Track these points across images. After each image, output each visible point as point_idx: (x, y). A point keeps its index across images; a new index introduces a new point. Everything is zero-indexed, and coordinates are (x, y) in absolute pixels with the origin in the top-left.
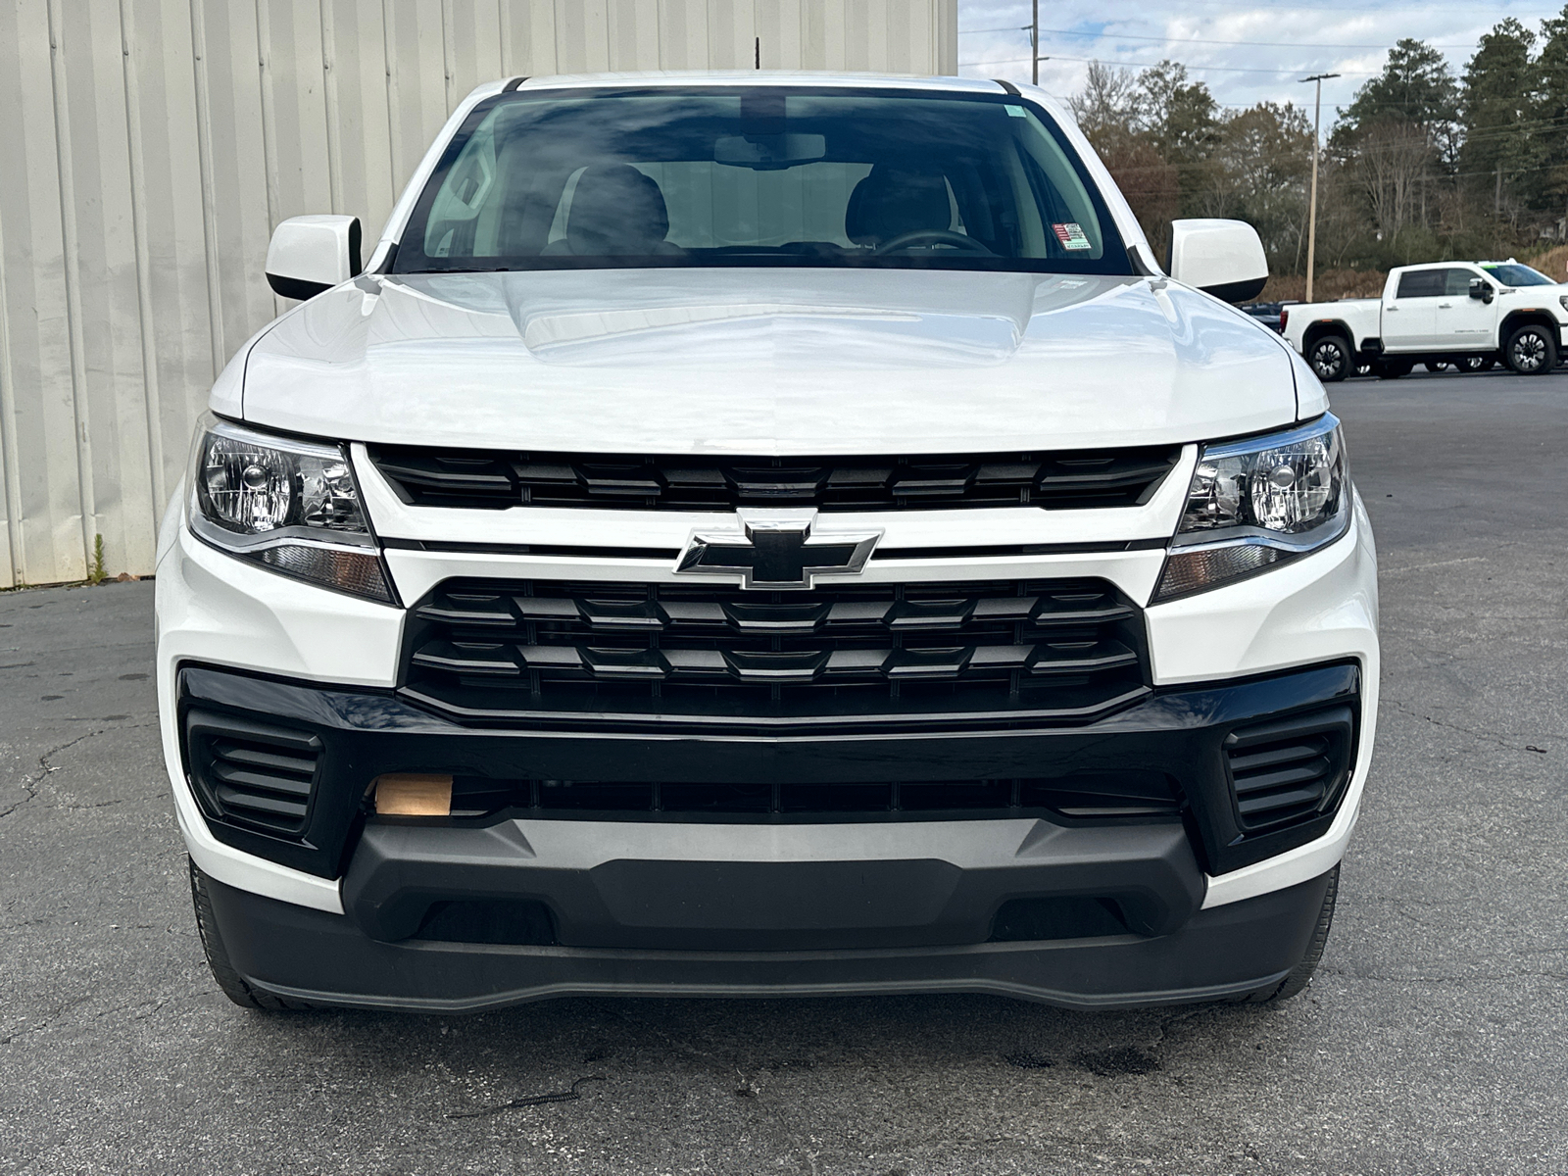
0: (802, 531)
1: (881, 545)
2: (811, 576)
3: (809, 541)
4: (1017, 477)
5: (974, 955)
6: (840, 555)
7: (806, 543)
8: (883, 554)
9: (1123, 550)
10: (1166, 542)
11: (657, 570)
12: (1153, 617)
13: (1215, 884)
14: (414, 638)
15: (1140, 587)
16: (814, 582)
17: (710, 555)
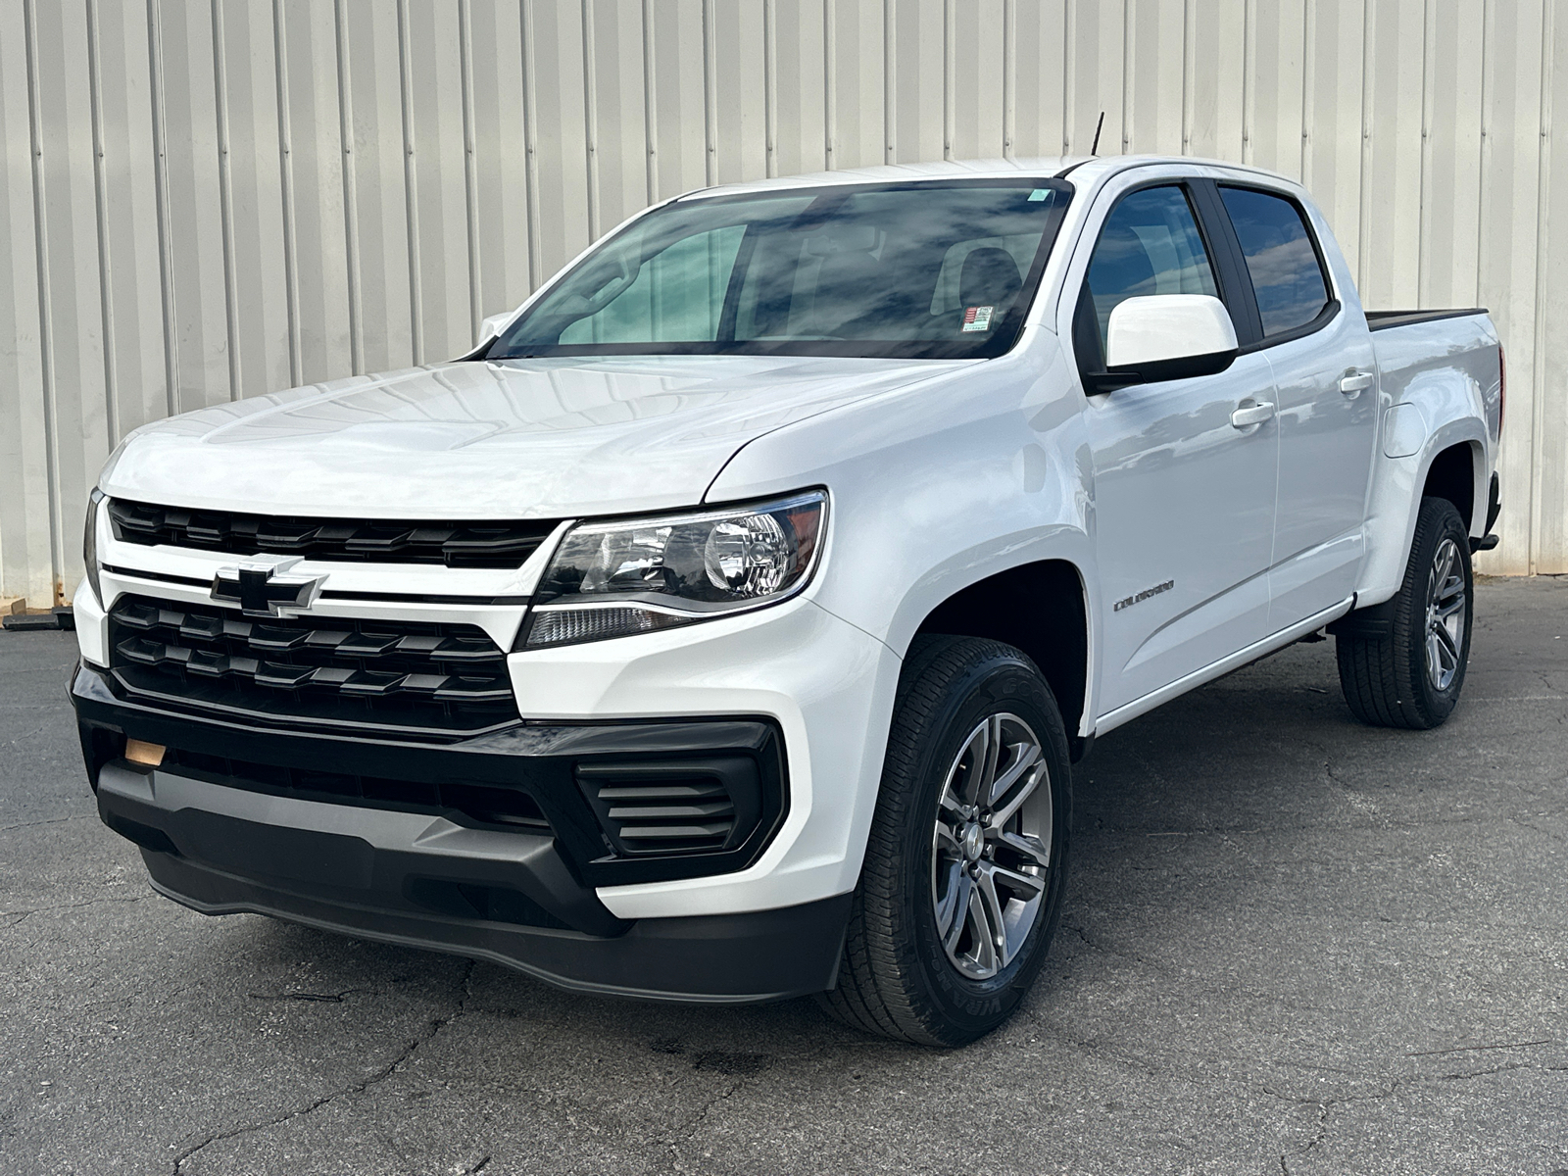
0: (265, 573)
1: (325, 587)
2: (279, 609)
3: (271, 581)
4: (431, 540)
5: (478, 929)
6: (290, 593)
7: (268, 582)
8: (326, 594)
9: (489, 604)
10: (531, 601)
11: (203, 596)
12: (513, 660)
13: (604, 894)
14: (116, 634)
15: (503, 638)
16: (283, 613)
17: (222, 587)
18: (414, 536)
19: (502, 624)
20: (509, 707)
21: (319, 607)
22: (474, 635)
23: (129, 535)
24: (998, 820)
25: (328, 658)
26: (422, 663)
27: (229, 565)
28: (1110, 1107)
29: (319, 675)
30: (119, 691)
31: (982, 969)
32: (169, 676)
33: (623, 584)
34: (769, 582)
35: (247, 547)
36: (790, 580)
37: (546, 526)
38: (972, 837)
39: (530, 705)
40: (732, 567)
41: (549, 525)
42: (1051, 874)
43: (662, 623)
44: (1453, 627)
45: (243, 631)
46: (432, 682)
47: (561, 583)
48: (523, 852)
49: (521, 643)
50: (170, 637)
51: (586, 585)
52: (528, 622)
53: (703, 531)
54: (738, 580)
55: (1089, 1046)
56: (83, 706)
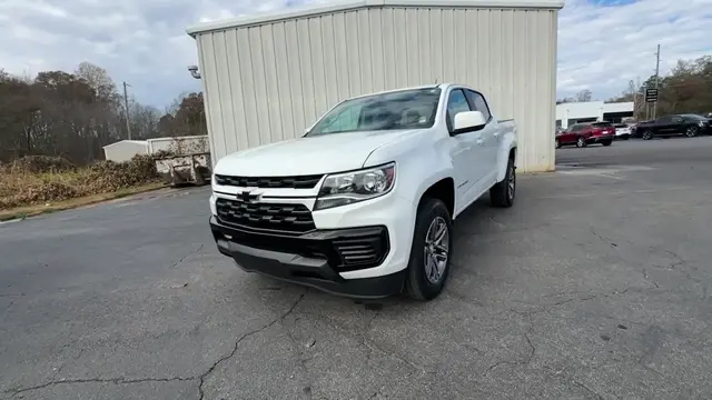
0: (249, 192)
1: (264, 195)
2: (252, 201)
4: (290, 181)
6: (255, 197)
7: (249, 194)
8: (264, 197)
9: (306, 198)
10: (317, 197)
11: (234, 198)
12: (314, 213)
13: (341, 274)
14: (218, 208)
15: (310, 207)
16: (254, 202)
17: (239, 196)
18: (286, 181)
19: (310, 204)
20: (313, 226)
21: (263, 200)
22: (302, 207)
23: (219, 183)
24: (437, 242)
25: (266, 213)
26: (289, 214)
27: (239, 190)
28: (475, 318)
29: (264, 218)
30: (219, 221)
31: (435, 280)
32: (230, 218)
33: (342, 191)
34: (381, 189)
35: (244, 185)
36: (387, 187)
37: (320, 176)
38: (431, 248)
39: (319, 225)
40: (371, 185)
41: (321, 176)
42: (449, 254)
43: (353, 201)
44: (512, 186)
45: (245, 207)
46: (293, 219)
47: (325, 191)
48: (319, 264)
49: (315, 208)
50: (229, 208)
51: (332, 191)
52: (317, 202)
53: (363, 176)
54: (372, 189)
55: (463, 298)
56: (212, 225)
